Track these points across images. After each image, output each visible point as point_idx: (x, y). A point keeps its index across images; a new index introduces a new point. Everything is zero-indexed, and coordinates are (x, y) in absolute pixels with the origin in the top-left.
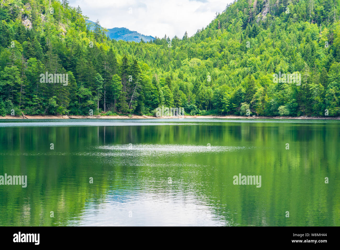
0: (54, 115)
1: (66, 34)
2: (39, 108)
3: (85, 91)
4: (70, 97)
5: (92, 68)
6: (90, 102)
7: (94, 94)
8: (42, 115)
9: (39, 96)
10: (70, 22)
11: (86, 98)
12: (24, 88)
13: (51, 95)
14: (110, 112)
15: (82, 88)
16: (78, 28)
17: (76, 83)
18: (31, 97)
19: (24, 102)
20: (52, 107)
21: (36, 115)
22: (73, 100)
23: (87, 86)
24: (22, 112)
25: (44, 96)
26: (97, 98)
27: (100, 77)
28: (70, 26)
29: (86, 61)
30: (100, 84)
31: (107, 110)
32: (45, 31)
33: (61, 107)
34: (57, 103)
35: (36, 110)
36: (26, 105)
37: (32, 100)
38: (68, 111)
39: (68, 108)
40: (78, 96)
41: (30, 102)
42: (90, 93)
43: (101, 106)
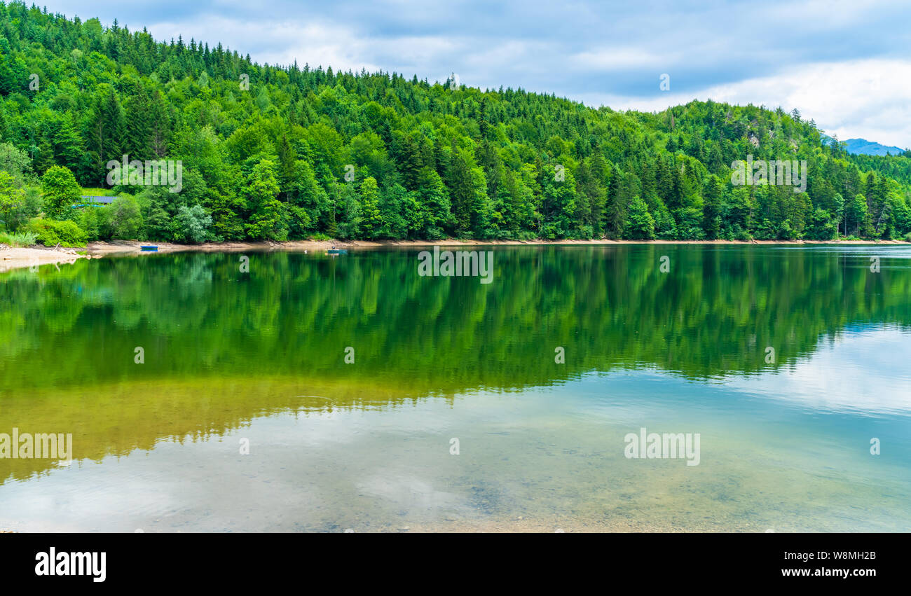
0: (787, 239)
1: (797, 150)
2: (770, 232)
3: (822, 213)
4: (804, 219)
5: (831, 187)
6: (828, 225)
7: (833, 217)
8: (774, 240)
9: (771, 219)
10: (802, 137)
11: (824, 221)
12: (754, 211)
13: (784, 218)
14: (852, 236)
15: (819, 210)
16: (811, 143)
17: (811, 205)
18: (761, 221)
19: (754, 226)
20: (784, 231)
21: (767, 239)
22: (808, 224)
23: (824, 207)
24: (752, 237)
25: (776, 219)
26: (836, 221)
27: (839, 198)
28: (802, 142)
29: (824, 180)
30: (840, 205)
31: (848, 234)
32: (773, 148)
33: (794, 231)
34: (790, 227)
35: (766, 234)
36: (756, 229)
37: (762, 224)
38: (802, 236)
39: (802, 232)
40: (813, 219)
41: (760, 226)
42: (829, 215)
43: (841, 230)
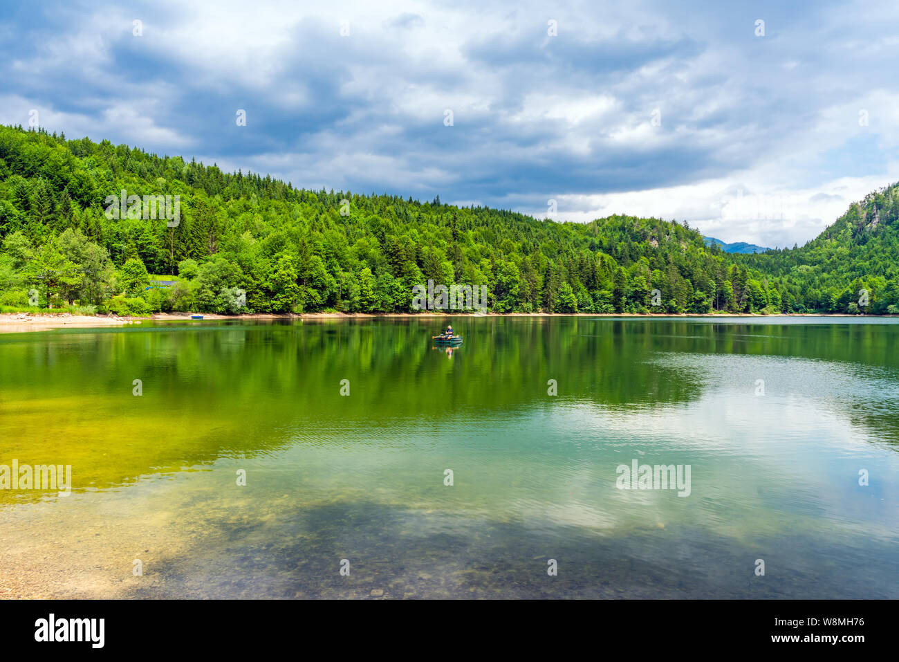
0: (674, 313)
1: (686, 250)
2: (661, 308)
3: (700, 294)
4: (687, 299)
5: (706, 276)
6: (705, 303)
7: (708, 297)
8: (665, 313)
9: (662, 299)
10: (690, 241)
11: (702, 300)
13: (672, 298)
14: (722, 311)
15: (698, 292)
16: (697, 245)
17: (692, 288)
19: (649, 304)
20: (672, 307)
21: (659, 313)
22: (690, 302)
23: (702, 290)
24: (648, 311)
25: (666, 299)
26: (711, 300)
27: (713, 283)
28: (690, 244)
29: (702, 271)
30: (713, 289)
31: (720, 309)
32: (668, 248)
33: (680, 307)
34: (676, 304)
35: (659, 309)
36: (651, 306)
37: (656, 302)
38: (686, 310)
39: (686, 308)
40: (694, 299)
42: (705, 296)
43: (715, 306)
